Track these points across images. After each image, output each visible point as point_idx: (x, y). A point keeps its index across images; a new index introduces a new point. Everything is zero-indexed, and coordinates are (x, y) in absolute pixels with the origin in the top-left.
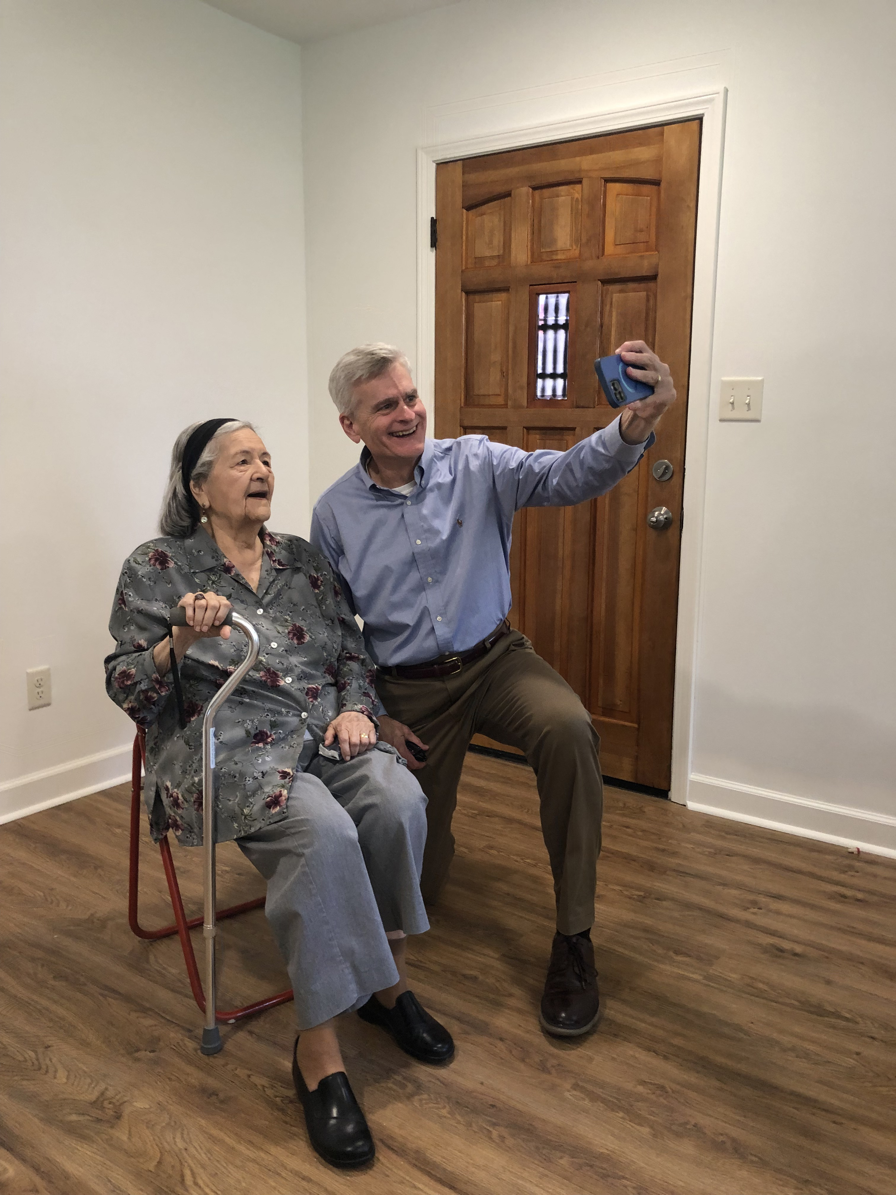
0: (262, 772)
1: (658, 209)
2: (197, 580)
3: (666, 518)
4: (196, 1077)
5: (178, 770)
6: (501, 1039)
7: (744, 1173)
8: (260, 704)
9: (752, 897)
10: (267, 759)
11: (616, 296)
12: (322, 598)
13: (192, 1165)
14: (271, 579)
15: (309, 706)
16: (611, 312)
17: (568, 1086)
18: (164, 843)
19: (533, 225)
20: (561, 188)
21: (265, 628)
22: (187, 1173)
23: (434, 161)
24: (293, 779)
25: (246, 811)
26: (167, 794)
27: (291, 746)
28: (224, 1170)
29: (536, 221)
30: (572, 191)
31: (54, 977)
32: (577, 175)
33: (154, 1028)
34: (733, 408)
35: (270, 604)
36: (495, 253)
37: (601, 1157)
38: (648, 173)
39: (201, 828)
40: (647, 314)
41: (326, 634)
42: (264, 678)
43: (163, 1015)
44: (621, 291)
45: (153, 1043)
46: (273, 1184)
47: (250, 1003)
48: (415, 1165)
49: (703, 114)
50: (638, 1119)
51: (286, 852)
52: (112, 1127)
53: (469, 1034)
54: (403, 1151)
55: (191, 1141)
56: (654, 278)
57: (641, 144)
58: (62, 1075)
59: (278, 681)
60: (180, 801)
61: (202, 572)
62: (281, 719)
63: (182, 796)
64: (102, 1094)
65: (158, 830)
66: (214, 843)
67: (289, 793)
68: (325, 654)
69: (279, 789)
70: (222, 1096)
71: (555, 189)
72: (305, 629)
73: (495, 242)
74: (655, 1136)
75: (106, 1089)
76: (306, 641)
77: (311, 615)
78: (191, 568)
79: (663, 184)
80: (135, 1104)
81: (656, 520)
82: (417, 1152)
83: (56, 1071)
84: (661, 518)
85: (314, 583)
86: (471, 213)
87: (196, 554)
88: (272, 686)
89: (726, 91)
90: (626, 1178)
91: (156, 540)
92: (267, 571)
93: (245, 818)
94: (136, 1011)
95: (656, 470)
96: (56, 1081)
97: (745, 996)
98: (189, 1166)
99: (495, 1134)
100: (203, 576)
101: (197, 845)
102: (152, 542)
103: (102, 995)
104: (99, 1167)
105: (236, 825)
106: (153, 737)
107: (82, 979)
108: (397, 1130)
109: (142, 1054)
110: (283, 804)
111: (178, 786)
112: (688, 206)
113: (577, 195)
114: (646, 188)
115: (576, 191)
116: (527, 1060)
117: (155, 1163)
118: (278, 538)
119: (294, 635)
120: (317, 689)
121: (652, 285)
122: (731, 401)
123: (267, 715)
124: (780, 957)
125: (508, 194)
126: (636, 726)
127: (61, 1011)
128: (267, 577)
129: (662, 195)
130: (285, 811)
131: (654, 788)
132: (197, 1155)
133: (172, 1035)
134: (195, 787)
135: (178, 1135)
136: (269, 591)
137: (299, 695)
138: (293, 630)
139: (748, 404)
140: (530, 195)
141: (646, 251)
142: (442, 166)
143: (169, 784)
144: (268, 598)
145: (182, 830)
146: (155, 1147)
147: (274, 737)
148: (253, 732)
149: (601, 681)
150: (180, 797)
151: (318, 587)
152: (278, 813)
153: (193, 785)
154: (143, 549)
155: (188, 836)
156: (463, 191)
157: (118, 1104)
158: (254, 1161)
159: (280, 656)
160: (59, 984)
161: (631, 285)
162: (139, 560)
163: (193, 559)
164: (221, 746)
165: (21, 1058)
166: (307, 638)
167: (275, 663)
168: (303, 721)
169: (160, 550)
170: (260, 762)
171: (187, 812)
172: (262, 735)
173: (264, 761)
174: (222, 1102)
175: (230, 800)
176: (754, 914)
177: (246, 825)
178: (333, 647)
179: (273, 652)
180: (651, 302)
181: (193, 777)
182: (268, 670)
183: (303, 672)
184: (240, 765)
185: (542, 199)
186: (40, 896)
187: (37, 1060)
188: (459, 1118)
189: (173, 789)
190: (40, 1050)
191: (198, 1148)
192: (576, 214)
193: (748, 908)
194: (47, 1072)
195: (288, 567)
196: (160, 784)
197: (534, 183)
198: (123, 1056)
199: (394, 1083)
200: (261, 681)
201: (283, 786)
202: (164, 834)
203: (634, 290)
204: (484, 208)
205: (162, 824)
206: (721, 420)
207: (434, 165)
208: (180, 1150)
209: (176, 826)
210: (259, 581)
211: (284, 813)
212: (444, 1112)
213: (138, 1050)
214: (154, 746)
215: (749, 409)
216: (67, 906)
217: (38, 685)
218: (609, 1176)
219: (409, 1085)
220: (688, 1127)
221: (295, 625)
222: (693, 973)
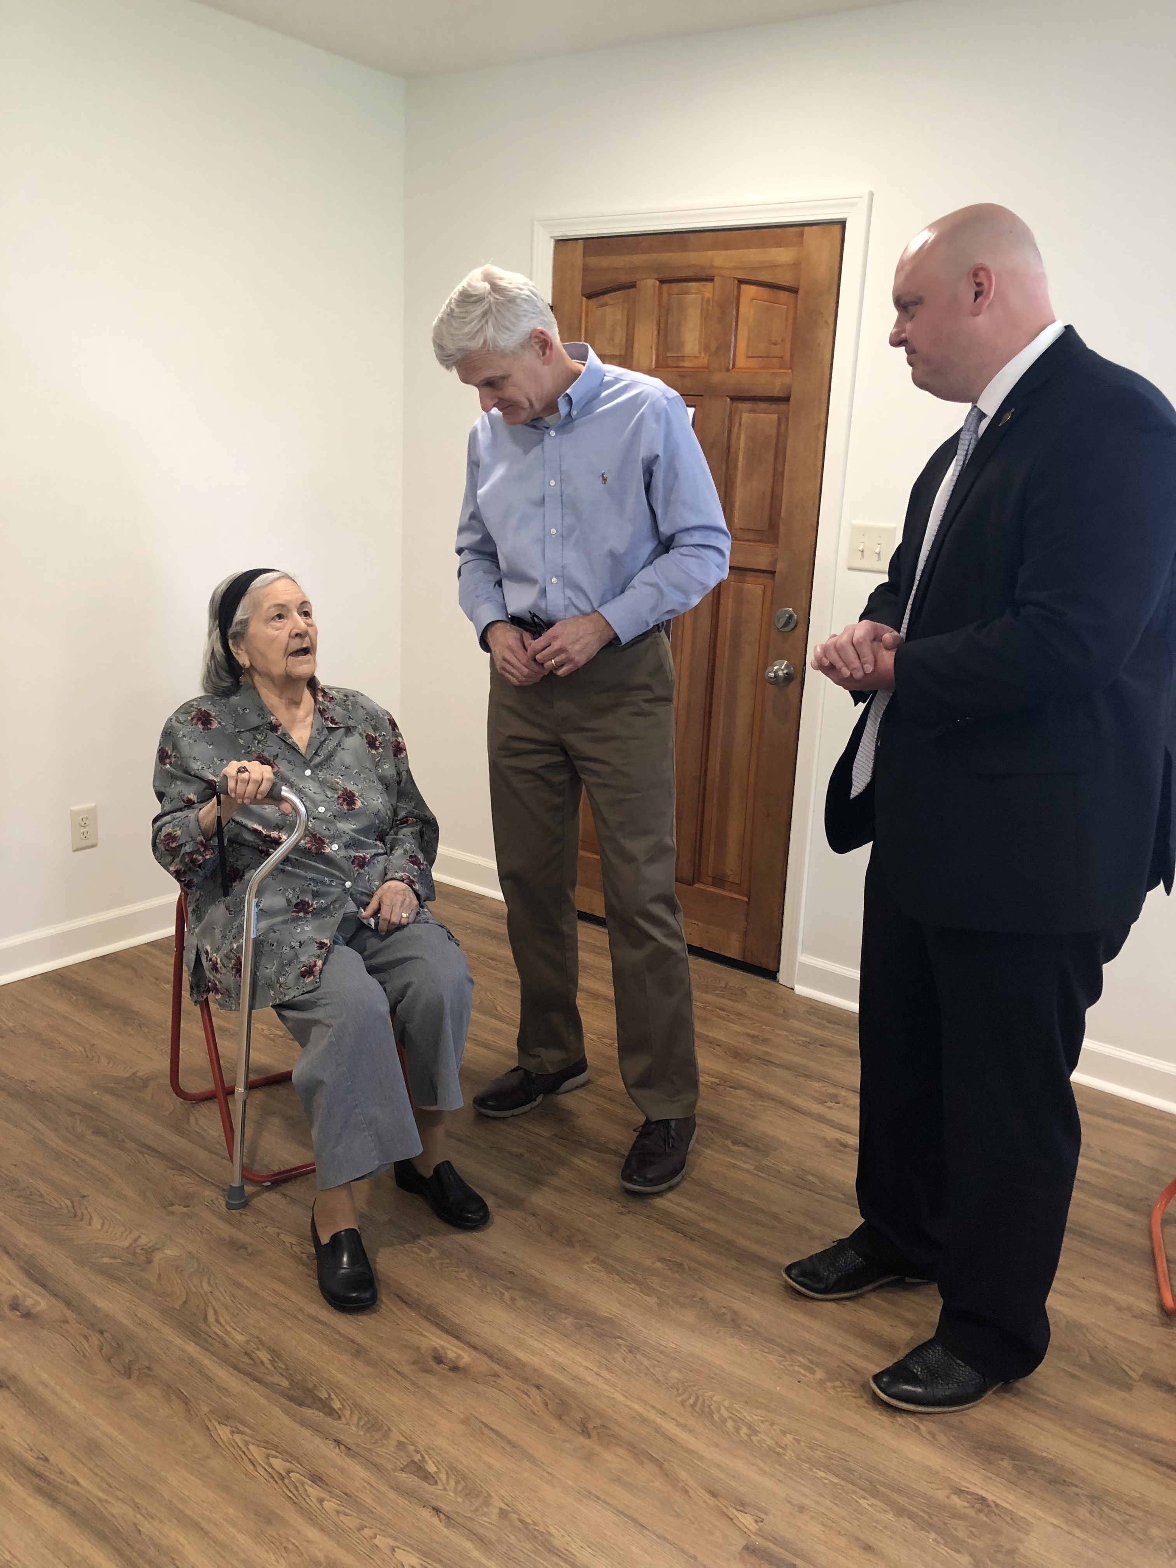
0: (300, 942)
1: (795, 319)
2: (241, 741)
3: (787, 674)
4: (226, 1230)
5: (218, 934)
6: (534, 1215)
7: (736, 1341)
8: (303, 873)
9: (832, 1091)
10: (306, 929)
11: (745, 416)
12: (379, 760)
13: (217, 1307)
14: (323, 739)
15: (354, 875)
16: (739, 434)
17: (588, 1260)
18: (205, 1006)
19: (659, 324)
20: (690, 284)
21: (313, 791)
22: (211, 1312)
23: (552, 237)
24: (329, 951)
25: (282, 979)
26: (207, 958)
27: (332, 916)
28: (246, 1312)
29: (662, 321)
30: (703, 289)
31: (93, 1132)
32: (709, 272)
33: (189, 1185)
34: (863, 557)
35: (319, 765)
36: (616, 352)
37: (603, 1320)
38: (785, 279)
39: (238, 994)
40: (778, 440)
41: (380, 800)
42: (308, 845)
43: (201, 1175)
44: (752, 411)
45: (187, 1200)
46: (290, 1325)
47: (289, 1168)
48: (426, 1318)
49: (846, 218)
50: (648, 1290)
51: (316, 1022)
52: (142, 1270)
53: (501, 1207)
54: (417, 1305)
55: (217, 1286)
56: (786, 399)
57: (779, 245)
58: (97, 1223)
59: (323, 848)
60: (218, 966)
61: (247, 731)
62: (323, 889)
63: (221, 961)
64: (135, 1241)
65: (199, 992)
66: (251, 1007)
67: (324, 964)
68: (377, 822)
69: (314, 959)
70: (250, 1250)
71: (685, 284)
72: (357, 794)
73: (617, 340)
74: (660, 1305)
75: (139, 1237)
76: (357, 807)
77: (364, 779)
78: (236, 727)
79: (800, 292)
80: (166, 1251)
81: (775, 677)
82: (430, 1306)
83: (91, 1219)
84: (780, 673)
85: (372, 743)
86: (592, 302)
87: (241, 712)
88: (317, 854)
89: (872, 195)
90: (622, 1338)
91: (200, 698)
92: (318, 730)
93: (280, 986)
94: (172, 1169)
95: (779, 620)
96: (90, 1227)
97: (791, 1186)
98: (213, 1306)
99: (507, 1296)
100: (248, 735)
101: (235, 1010)
102: (195, 700)
103: (139, 1151)
104: (128, 1304)
105: (272, 992)
106: (195, 899)
107: (121, 1136)
108: (414, 1288)
109: (175, 1208)
110: (317, 973)
111: (218, 950)
112: (826, 322)
113: (708, 295)
114: (783, 296)
115: (708, 289)
116: (554, 1235)
117: (180, 1302)
118: (334, 693)
119: (344, 800)
120: (365, 858)
121: (783, 406)
122: (861, 548)
123: (310, 884)
124: (841, 1152)
125: (633, 286)
126: (746, 899)
127: (96, 1163)
128: (318, 737)
129: (800, 305)
130: (318, 980)
131: (761, 968)
132: (221, 1297)
133: (207, 1193)
134: (233, 953)
135: (205, 1280)
136: (319, 752)
137: (345, 865)
138: (343, 794)
139: (879, 554)
140: (657, 289)
141: (780, 368)
142: (561, 243)
143: (208, 948)
144: (318, 760)
145: (222, 994)
146: (183, 1289)
147: (315, 906)
148: (294, 901)
149: (712, 848)
150: (219, 961)
151: (376, 748)
152: (312, 983)
153: (231, 951)
154: (185, 709)
155: (228, 1000)
156: (583, 276)
157: (149, 1250)
158: (275, 1306)
159: (328, 821)
160: (98, 1139)
161: (763, 405)
162: (182, 719)
163: (238, 718)
164: (263, 913)
165: (57, 1206)
166: (359, 804)
167: (321, 829)
168: (346, 890)
169: (203, 709)
170: (298, 931)
171: (225, 977)
172: (304, 905)
173: (303, 930)
174: (249, 1255)
175: (267, 968)
176: (830, 1108)
177: (281, 993)
178: (387, 814)
179: (319, 816)
180: (783, 427)
181: (231, 943)
182: (314, 836)
183: (352, 838)
184: (278, 933)
185: (670, 294)
186: (80, 1051)
187: (73, 1207)
188: (475, 1280)
189: (212, 954)
190: (76, 1199)
191: (223, 1292)
192: (705, 316)
193: (826, 1102)
194: (82, 1219)
195: (341, 725)
196: (200, 947)
197: (661, 276)
198: (157, 1208)
199: (418, 1248)
200: (305, 848)
201: (319, 957)
202: (205, 997)
203: (765, 412)
204: (607, 297)
205: (204, 986)
206: (850, 569)
207: (552, 242)
208: (206, 1293)
209: (217, 991)
210: (309, 740)
211: (316, 982)
212: (463, 1275)
213: (172, 1205)
214: (196, 909)
215: (879, 559)
216: (108, 1063)
217: (83, 825)
218: (605, 1336)
219: (433, 1250)
220: (695, 1299)
221: (346, 789)
222: (745, 1162)
